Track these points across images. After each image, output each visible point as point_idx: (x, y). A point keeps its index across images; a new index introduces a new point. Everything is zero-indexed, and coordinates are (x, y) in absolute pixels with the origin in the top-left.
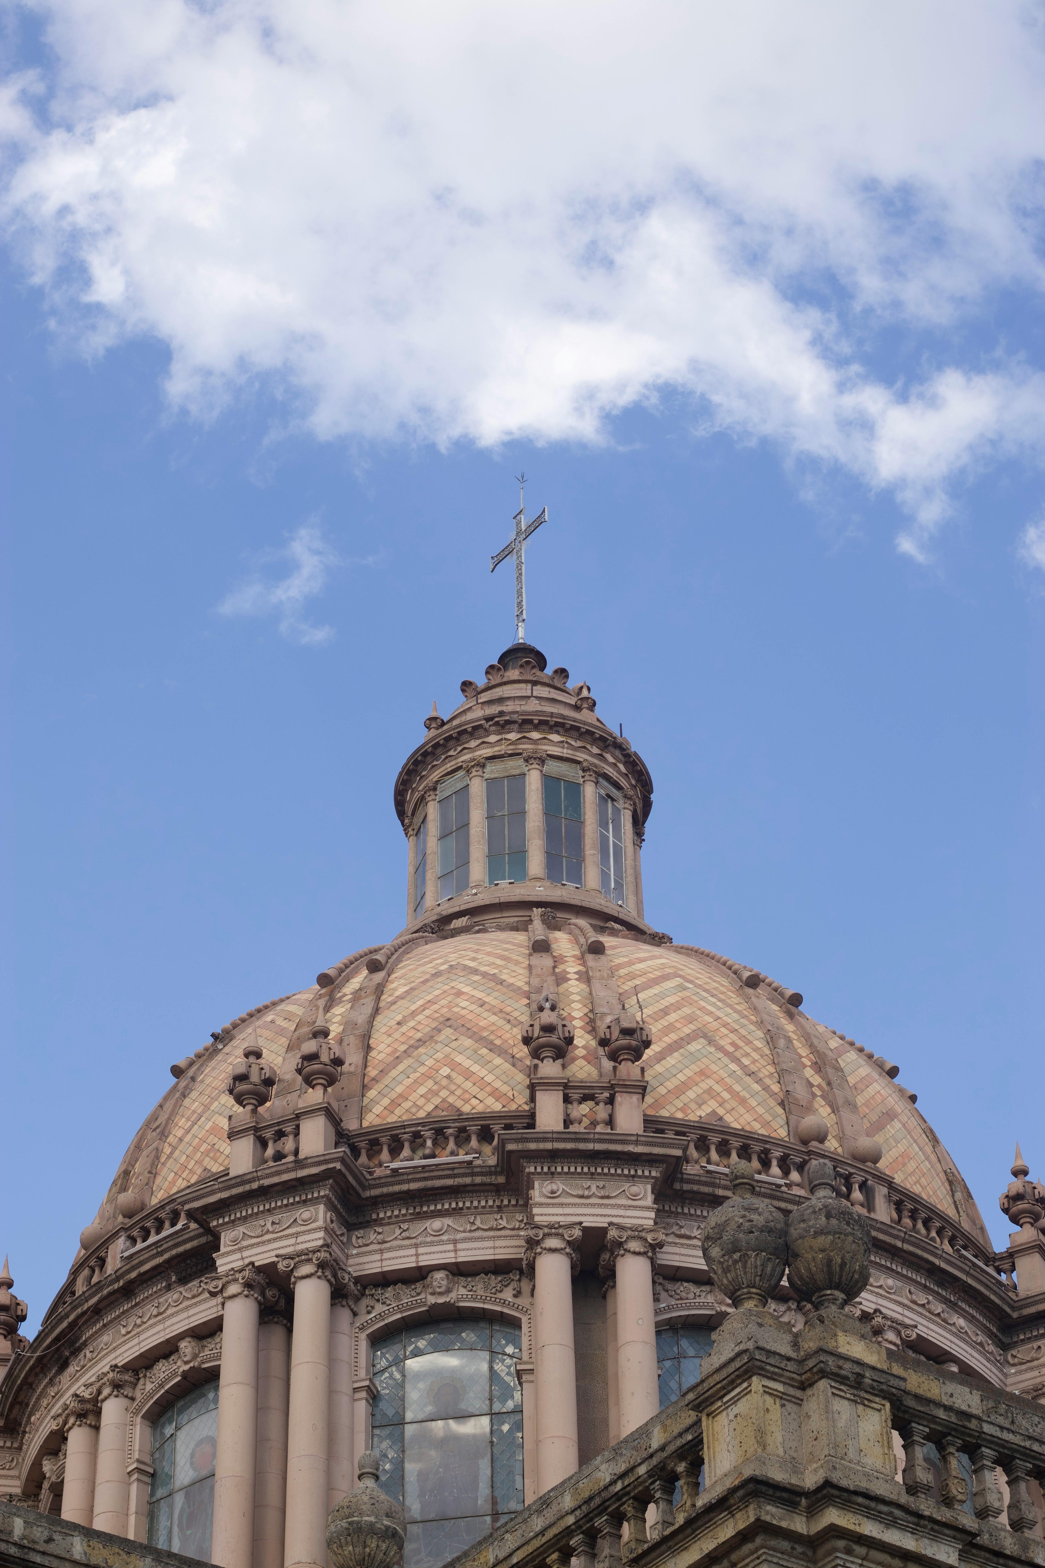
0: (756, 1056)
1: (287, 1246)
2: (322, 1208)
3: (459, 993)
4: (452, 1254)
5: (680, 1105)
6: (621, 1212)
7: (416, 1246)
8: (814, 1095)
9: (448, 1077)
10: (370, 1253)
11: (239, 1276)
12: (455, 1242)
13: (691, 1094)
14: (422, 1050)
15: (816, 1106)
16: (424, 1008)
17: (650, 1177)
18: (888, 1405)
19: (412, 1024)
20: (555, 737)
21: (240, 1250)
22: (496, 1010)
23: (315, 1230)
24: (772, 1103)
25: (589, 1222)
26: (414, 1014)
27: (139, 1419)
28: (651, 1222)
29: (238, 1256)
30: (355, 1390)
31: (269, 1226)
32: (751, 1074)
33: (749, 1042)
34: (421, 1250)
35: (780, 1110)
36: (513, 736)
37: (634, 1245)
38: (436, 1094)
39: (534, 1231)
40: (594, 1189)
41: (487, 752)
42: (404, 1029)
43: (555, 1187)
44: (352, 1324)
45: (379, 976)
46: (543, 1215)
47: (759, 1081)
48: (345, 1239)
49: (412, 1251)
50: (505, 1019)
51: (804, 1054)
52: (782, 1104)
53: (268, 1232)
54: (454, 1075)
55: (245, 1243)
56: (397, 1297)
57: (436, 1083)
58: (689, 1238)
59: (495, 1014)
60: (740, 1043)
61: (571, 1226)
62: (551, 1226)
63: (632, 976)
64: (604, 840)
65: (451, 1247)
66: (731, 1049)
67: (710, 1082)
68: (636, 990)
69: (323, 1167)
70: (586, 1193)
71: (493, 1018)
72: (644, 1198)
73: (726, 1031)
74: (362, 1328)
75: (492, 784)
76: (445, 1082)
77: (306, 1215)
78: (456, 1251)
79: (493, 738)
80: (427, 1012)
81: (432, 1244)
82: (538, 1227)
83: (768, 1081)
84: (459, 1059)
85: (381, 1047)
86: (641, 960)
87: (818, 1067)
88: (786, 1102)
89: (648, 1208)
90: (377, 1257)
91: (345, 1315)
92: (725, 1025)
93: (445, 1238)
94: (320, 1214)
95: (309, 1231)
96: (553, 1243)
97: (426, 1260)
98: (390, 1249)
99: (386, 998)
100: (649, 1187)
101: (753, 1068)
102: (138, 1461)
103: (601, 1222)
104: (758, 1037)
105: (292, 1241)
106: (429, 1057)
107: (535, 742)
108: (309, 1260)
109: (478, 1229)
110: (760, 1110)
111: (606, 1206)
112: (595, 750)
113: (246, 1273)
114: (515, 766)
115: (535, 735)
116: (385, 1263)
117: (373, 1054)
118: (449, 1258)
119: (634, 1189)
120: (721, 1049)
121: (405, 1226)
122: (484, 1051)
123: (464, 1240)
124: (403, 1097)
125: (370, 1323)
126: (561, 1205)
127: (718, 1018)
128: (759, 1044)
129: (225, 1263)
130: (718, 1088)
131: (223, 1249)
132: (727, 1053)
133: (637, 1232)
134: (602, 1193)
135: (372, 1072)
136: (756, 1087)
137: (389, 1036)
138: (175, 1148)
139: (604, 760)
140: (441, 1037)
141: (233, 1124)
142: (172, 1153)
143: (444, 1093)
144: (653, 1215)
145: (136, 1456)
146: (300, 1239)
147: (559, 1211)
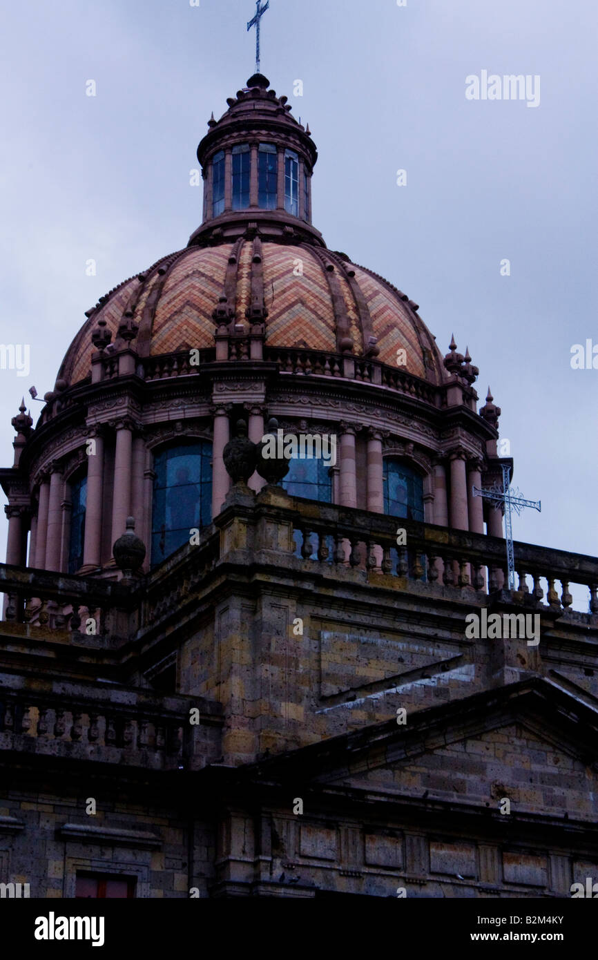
0: (324, 309)
1: (112, 415)
2: (127, 398)
3: (194, 287)
4: (183, 415)
5: (286, 338)
6: (250, 396)
7: (168, 411)
8: (351, 325)
9: (186, 330)
10: (150, 414)
11: (94, 428)
12: (184, 409)
13: (292, 332)
14: (176, 317)
15: (351, 329)
16: (179, 295)
17: (263, 380)
18: (292, 523)
19: (173, 303)
20: (264, 132)
21: (95, 416)
22: (209, 296)
23: (124, 408)
24: (330, 331)
25: (235, 401)
26: (174, 298)
27: (65, 483)
28: (263, 400)
29: (94, 419)
30: (145, 475)
31: (106, 406)
32: (321, 319)
33: (322, 302)
34: (171, 413)
35: (333, 335)
36: (243, 133)
37: (256, 411)
38: (180, 338)
39: (213, 407)
40: (239, 386)
41: (231, 141)
42: (170, 306)
43: (222, 387)
44: (144, 445)
45: (163, 278)
46: (218, 399)
47: (325, 322)
48: (139, 409)
49: (167, 414)
50: (212, 300)
51: (350, 304)
52: (335, 332)
53: (106, 408)
54: (189, 329)
55: (97, 413)
56: (162, 434)
57: (181, 333)
58: (284, 402)
59: (208, 298)
60: (318, 303)
61: (227, 404)
62: (219, 405)
63: (272, 273)
64: (288, 180)
65: (182, 412)
66: (313, 307)
67: (301, 325)
68: (273, 281)
69: (125, 382)
70: (236, 389)
71: (207, 300)
72: (261, 389)
73: (312, 298)
74: (148, 447)
75: (235, 157)
76: (185, 333)
77: (121, 401)
78: (184, 413)
79: (235, 134)
80: (180, 297)
81: (175, 410)
82: (215, 405)
83: (329, 321)
84: (191, 321)
85: (159, 315)
86: (279, 263)
87: (356, 310)
88: (336, 330)
89: (262, 394)
90: (153, 416)
91: (140, 442)
92: (312, 295)
93: (179, 408)
94: (126, 401)
95: (121, 409)
96: (221, 412)
97: (173, 418)
98: (159, 413)
99: (165, 289)
100: (263, 384)
101: (322, 315)
102: (65, 501)
103: (241, 401)
104: (327, 297)
105: (115, 413)
106: (178, 320)
107: (254, 135)
108: (121, 422)
109: (194, 403)
110: (324, 336)
111: (244, 394)
112: (283, 136)
113: (97, 427)
114: (245, 148)
115: (254, 132)
116: (156, 419)
117: (156, 319)
118: (181, 416)
119: (257, 385)
120: (308, 307)
121: (164, 403)
122: (202, 317)
123: (188, 408)
124: (167, 340)
125: (151, 445)
126: (225, 394)
127: (309, 291)
128: (327, 302)
129: (90, 422)
130: (304, 328)
131: (89, 416)
132: (311, 310)
133: (256, 406)
134: (242, 388)
135: (155, 328)
136: (323, 325)
137: (163, 309)
138: (80, 358)
139: (289, 141)
140: (185, 310)
141: (94, 358)
142: (79, 360)
143: (184, 338)
144: (264, 397)
145: (64, 499)
146: (119, 412)
147: (223, 397)
